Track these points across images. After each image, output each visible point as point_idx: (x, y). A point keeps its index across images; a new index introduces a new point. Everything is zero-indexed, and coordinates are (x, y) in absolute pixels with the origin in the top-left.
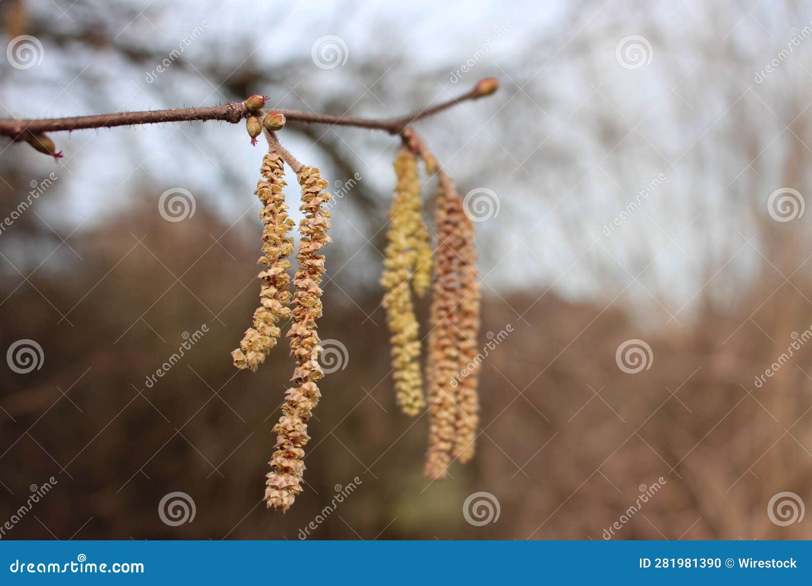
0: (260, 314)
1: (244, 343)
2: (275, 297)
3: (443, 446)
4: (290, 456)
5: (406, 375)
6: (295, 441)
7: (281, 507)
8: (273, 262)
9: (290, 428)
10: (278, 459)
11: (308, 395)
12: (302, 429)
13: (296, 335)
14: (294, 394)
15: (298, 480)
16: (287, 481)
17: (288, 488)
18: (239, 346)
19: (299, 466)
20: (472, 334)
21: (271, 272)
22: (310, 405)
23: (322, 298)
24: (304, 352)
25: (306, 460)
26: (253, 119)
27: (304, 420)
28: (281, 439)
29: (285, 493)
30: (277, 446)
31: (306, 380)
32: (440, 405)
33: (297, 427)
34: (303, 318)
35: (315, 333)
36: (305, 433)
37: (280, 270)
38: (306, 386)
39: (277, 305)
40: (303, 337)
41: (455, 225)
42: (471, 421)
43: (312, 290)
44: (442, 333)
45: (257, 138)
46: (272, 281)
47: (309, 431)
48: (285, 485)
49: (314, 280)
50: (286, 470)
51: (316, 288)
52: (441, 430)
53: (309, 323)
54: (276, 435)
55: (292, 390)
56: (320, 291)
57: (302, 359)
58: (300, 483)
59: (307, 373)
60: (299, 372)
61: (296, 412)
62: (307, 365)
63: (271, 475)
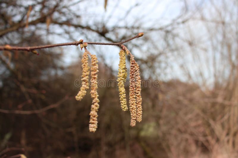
0: (82, 88)
1: (78, 95)
2: (85, 84)
3: (134, 118)
4: (94, 120)
5: (122, 102)
6: (94, 117)
7: (93, 132)
8: (84, 76)
9: (93, 114)
10: (91, 121)
11: (96, 106)
12: (96, 114)
13: (92, 93)
14: (93, 106)
15: (96, 125)
16: (93, 125)
17: (94, 127)
18: (77, 95)
19: (96, 122)
20: (139, 92)
21: (84, 79)
22: (97, 108)
23: (97, 84)
24: (94, 96)
25: (98, 120)
26: (81, 44)
27: (96, 112)
28: (91, 117)
29: (93, 128)
30: (90, 118)
31: (95, 102)
32: (132, 109)
33: (95, 114)
34: (93, 89)
35: (96, 92)
36: (97, 115)
37: (86, 78)
38: (95, 104)
39: (85, 86)
40: (93, 93)
41: (134, 67)
42: (141, 112)
43: (95, 82)
44: (132, 92)
45: (82, 49)
46: (84, 81)
47: (98, 114)
48: (93, 126)
49: (95, 80)
50: (93, 123)
51: (96, 82)
52: (133, 114)
53: (95, 90)
54: (90, 116)
55: (92, 105)
56: (97, 83)
57: (94, 98)
58: (97, 126)
59: (95, 101)
60: (94, 101)
61: (94, 110)
62: (95, 99)
63: (90, 125)
